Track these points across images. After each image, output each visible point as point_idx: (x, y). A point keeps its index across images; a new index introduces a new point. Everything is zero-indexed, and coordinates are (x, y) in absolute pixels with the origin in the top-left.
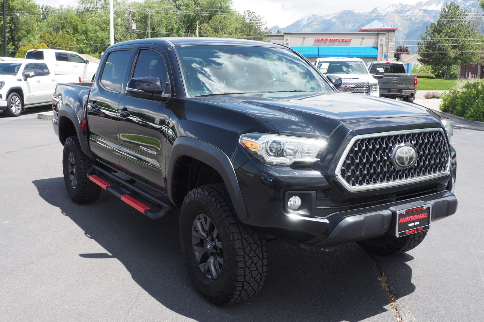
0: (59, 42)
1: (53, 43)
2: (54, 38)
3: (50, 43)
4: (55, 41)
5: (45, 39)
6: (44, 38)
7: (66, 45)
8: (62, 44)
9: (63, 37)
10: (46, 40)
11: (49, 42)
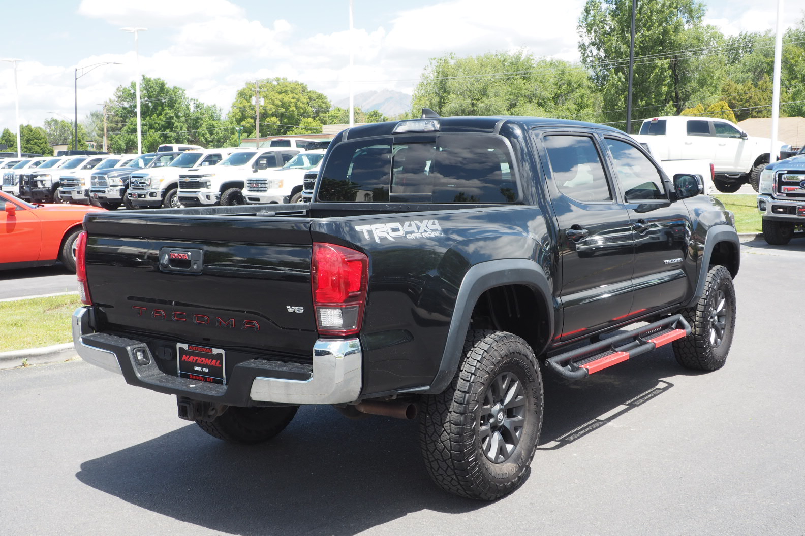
0: (756, 97)
1: (744, 101)
2: (747, 91)
3: (738, 101)
4: (749, 95)
5: (729, 94)
6: (727, 93)
7: (766, 103)
8: (760, 100)
9: (764, 87)
10: (732, 94)
11: (737, 98)
